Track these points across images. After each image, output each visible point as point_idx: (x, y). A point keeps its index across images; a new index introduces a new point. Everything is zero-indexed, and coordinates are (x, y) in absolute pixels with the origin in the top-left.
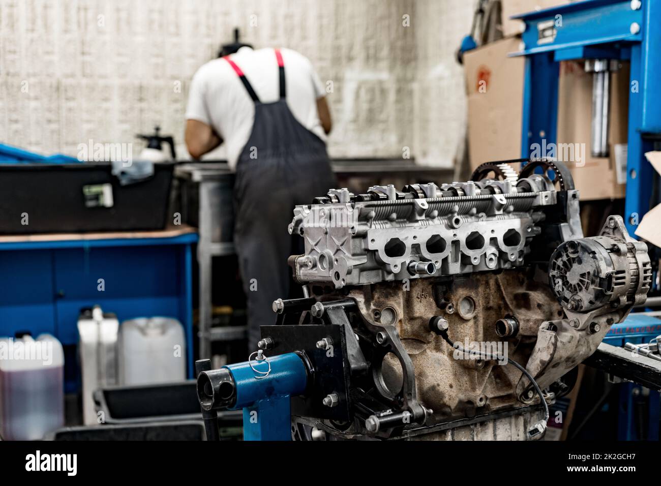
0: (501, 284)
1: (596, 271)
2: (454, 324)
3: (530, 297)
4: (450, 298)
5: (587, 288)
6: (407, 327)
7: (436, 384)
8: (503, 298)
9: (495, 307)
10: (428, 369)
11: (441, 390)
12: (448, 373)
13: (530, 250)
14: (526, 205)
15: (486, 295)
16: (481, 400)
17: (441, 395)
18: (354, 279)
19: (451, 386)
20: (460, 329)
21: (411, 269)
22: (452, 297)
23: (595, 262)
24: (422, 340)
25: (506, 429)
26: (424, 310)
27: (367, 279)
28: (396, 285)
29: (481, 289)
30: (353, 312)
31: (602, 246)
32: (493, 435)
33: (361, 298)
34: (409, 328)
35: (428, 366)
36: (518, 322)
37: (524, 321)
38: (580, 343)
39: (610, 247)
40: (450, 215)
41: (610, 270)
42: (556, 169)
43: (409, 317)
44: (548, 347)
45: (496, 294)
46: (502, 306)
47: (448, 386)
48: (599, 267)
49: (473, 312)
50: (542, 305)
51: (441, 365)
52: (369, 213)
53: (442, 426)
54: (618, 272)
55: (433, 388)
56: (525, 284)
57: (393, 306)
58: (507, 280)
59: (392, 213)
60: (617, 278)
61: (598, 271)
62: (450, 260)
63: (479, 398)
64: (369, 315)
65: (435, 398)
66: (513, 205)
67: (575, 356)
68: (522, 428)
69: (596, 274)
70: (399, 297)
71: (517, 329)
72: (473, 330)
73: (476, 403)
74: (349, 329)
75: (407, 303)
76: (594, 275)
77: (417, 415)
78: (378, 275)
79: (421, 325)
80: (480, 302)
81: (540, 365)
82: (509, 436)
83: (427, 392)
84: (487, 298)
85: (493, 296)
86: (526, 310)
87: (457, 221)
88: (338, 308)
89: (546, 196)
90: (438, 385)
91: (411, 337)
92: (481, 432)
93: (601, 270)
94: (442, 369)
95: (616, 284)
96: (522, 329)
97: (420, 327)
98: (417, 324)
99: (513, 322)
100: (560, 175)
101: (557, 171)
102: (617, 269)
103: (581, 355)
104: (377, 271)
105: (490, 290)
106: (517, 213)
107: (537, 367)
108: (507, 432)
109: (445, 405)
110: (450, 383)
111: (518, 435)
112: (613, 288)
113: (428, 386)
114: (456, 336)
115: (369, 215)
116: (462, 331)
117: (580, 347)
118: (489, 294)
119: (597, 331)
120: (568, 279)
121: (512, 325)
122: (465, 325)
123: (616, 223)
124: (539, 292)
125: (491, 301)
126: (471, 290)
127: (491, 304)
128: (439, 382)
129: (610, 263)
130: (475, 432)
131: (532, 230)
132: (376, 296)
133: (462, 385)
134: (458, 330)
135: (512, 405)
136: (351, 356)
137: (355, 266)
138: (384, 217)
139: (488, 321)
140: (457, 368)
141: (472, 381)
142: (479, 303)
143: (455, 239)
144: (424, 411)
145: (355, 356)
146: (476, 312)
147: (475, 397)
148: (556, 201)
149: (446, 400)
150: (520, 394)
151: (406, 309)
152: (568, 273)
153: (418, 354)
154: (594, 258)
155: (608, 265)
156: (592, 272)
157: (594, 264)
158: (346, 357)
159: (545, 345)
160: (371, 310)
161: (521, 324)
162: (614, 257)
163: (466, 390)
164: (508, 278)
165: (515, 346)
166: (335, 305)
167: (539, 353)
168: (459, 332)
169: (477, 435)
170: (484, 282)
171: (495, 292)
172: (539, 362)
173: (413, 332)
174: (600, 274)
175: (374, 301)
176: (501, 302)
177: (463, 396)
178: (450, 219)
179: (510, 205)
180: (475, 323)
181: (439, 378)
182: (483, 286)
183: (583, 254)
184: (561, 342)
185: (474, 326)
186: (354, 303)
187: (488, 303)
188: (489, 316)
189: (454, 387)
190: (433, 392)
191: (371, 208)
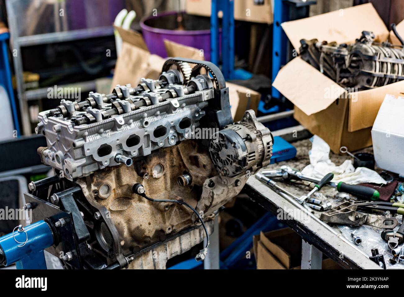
0: (180, 151)
1: (236, 155)
2: (151, 181)
3: (199, 160)
4: (146, 167)
5: (231, 164)
6: (119, 191)
7: (139, 225)
8: (182, 160)
9: (177, 165)
10: (134, 216)
11: (143, 228)
12: (147, 215)
13: (199, 124)
14: (194, 101)
15: (171, 159)
16: (169, 229)
17: (143, 231)
18: (78, 174)
19: (150, 224)
20: (154, 184)
21: (117, 160)
22: (148, 166)
23: (235, 150)
24: (129, 197)
25: (188, 238)
26: (129, 180)
27: (87, 171)
28: (108, 170)
29: (167, 157)
30: (79, 196)
31: (240, 137)
32: (179, 243)
33: (84, 184)
34: (120, 191)
35: (134, 214)
36: (192, 177)
37: (195, 176)
38: (229, 192)
39: (245, 136)
40: (141, 119)
41: (245, 154)
42: (214, 74)
43: (120, 185)
44: (209, 198)
45: (177, 157)
46: (182, 165)
47: (148, 224)
48: (238, 153)
49: (163, 172)
50: (207, 165)
51: (142, 211)
52: (84, 133)
53: (144, 251)
54: (250, 154)
55: (138, 228)
56: (196, 147)
57: (107, 183)
58: (185, 146)
59: (100, 129)
60: (250, 157)
61: (237, 156)
62: (144, 147)
63: (168, 229)
64: (90, 195)
65: (140, 234)
66: (185, 102)
67: (226, 199)
68: (198, 234)
69: (236, 158)
70: (111, 176)
71: (191, 181)
72: (163, 182)
73: (166, 232)
74: (77, 210)
75: (118, 177)
76: (235, 157)
77: (123, 265)
78: (95, 166)
79: (128, 189)
80: (167, 164)
81: (205, 207)
82: (189, 242)
83: (134, 231)
84: (172, 161)
85: (175, 159)
86: (196, 167)
87: (147, 123)
88: (68, 195)
89: (207, 94)
90: (141, 225)
91: (122, 196)
92: (172, 244)
93: (239, 155)
94: (143, 214)
95: (249, 161)
96: (194, 181)
97: (127, 190)
98: (125, 189)
99: (188, 176)
100: (216, 79)
101: (214, 76)
102: (249, 152)
103: (231, 197)
104: (94, 164)
105: (173, 155)
106: (188, 106)
107: (203, 208)
108: (188, 240)
109: (146, 237)
110: (149, 222)
111: (196, 239)
112: (247, 163)
113: (134, 227)
114: (152, 188)
115: (84, 134)
116: (156, 185)
117: (229, 194)
118: (173, 158)
119: (239, 185)
120: (220, 156)
121: (187, 180)
122: (157, 181)
123: (250, 116)
124: (204, 154)
125: (174, 162)
126: (161, 159)
127: (175, 163)
128: (141, 223)
129: (244, 149)
130: (167, 245)
131: (200, 115)
132: (95, 180)
133: (157, 220)
134: (153, 185)
135: (190, 225)
136: (78, 230)
137: (78, 167)
138: (95, 132)
139: (174, 174)
140: (154, 209)
141: (163, 217)
142: (166, 166)
143: (146, 133)
144: (126, 260)
145: (81, 229)
146: (164, 172)
147: (165, 228)
148: (214, 96)
149: (147, 233)
150: (194, 221)
151: (117, 181)
152: (220, 152)
153: (127, 209)
154: (235, 147)
155: (244, 151)
156: (233, 156)
157: (234, 151)
158: (74, 232)
159: (207, 196)
160: (91, 191)
161: (193, 178)
162: (248, 143)
163: (160, 223)
164: (185, 145)
165: (191, 189)
166: (66, 194)
167: (204, 200)
168: (154, 186)
169: (169, 246)
170: (169, 151)
171: (177, 156)
172: (204, 205)
173: (123, 193)
174: (238, 158)
175: (94, 183)
176: (181, 162)
177: (158, 226)
178: (142, 122)
179: (183, 103)
180: (165, 178)
181: (141, 221)
182: (169, 153)
183: (228, 143)
184: (217, 195)
185: (164, 180)
186: (80, 189)
187: (173, 163)
188: (174, 170)
189: (152, 223)
190: (138, 231)
191: (85, 130)
